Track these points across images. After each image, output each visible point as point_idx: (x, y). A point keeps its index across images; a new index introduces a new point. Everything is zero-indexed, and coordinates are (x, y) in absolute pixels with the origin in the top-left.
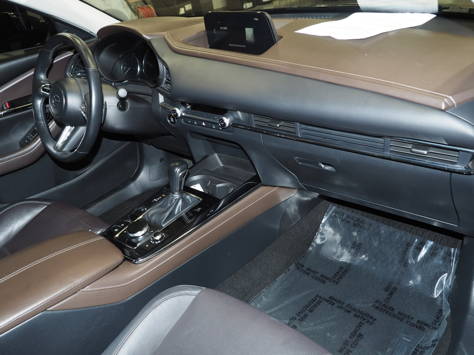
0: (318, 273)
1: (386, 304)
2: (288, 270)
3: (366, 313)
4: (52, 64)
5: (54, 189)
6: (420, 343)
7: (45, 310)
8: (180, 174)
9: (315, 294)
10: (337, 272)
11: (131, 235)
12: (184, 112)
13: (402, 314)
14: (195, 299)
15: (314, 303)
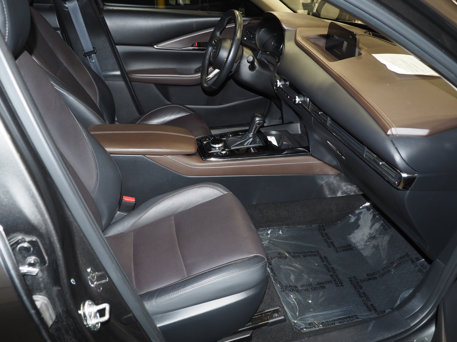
0: (331, 239)
1: (360, 282)
2: (310, 226)
3: (340, 279)
4: (225, 28)
5: (203, 107)
6: (359, 315)
7: (144, 155)
8: (257, 122)
9: (317, 250)
10: (344, 246)
11: (212, 145)
12: (282, 85)
13: (365, 294)
14: (222, 195)
15: (311, 254)
